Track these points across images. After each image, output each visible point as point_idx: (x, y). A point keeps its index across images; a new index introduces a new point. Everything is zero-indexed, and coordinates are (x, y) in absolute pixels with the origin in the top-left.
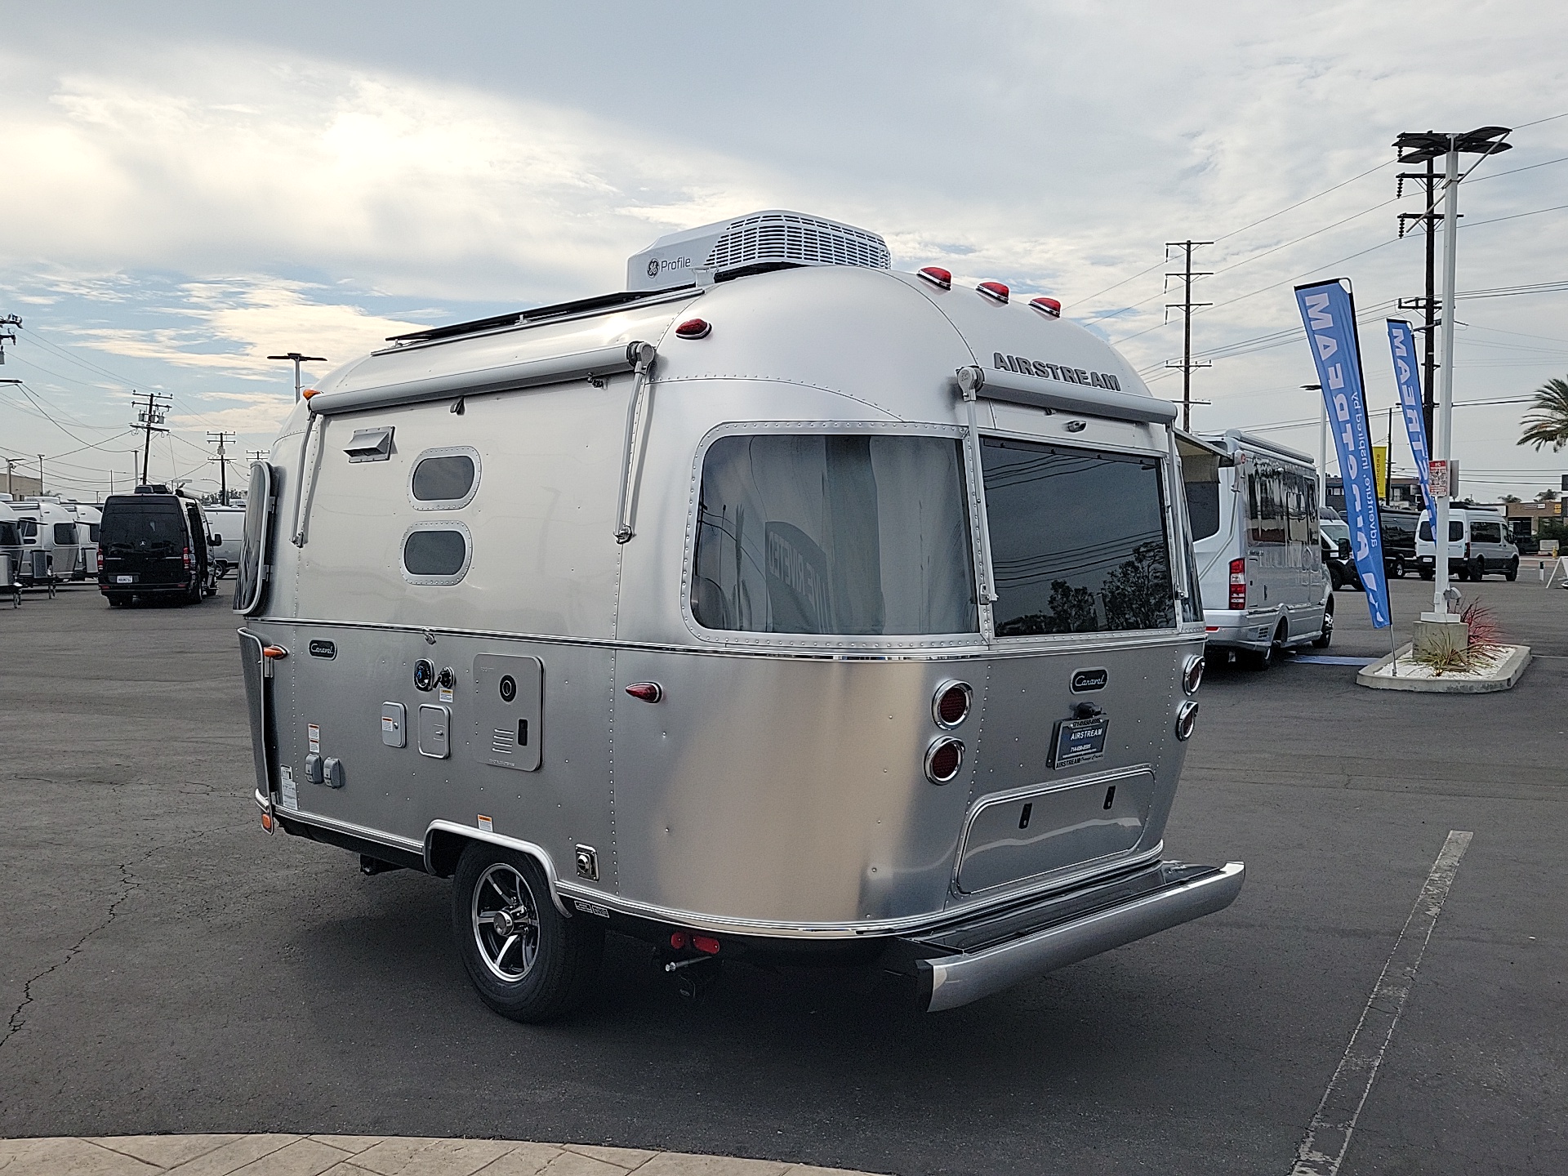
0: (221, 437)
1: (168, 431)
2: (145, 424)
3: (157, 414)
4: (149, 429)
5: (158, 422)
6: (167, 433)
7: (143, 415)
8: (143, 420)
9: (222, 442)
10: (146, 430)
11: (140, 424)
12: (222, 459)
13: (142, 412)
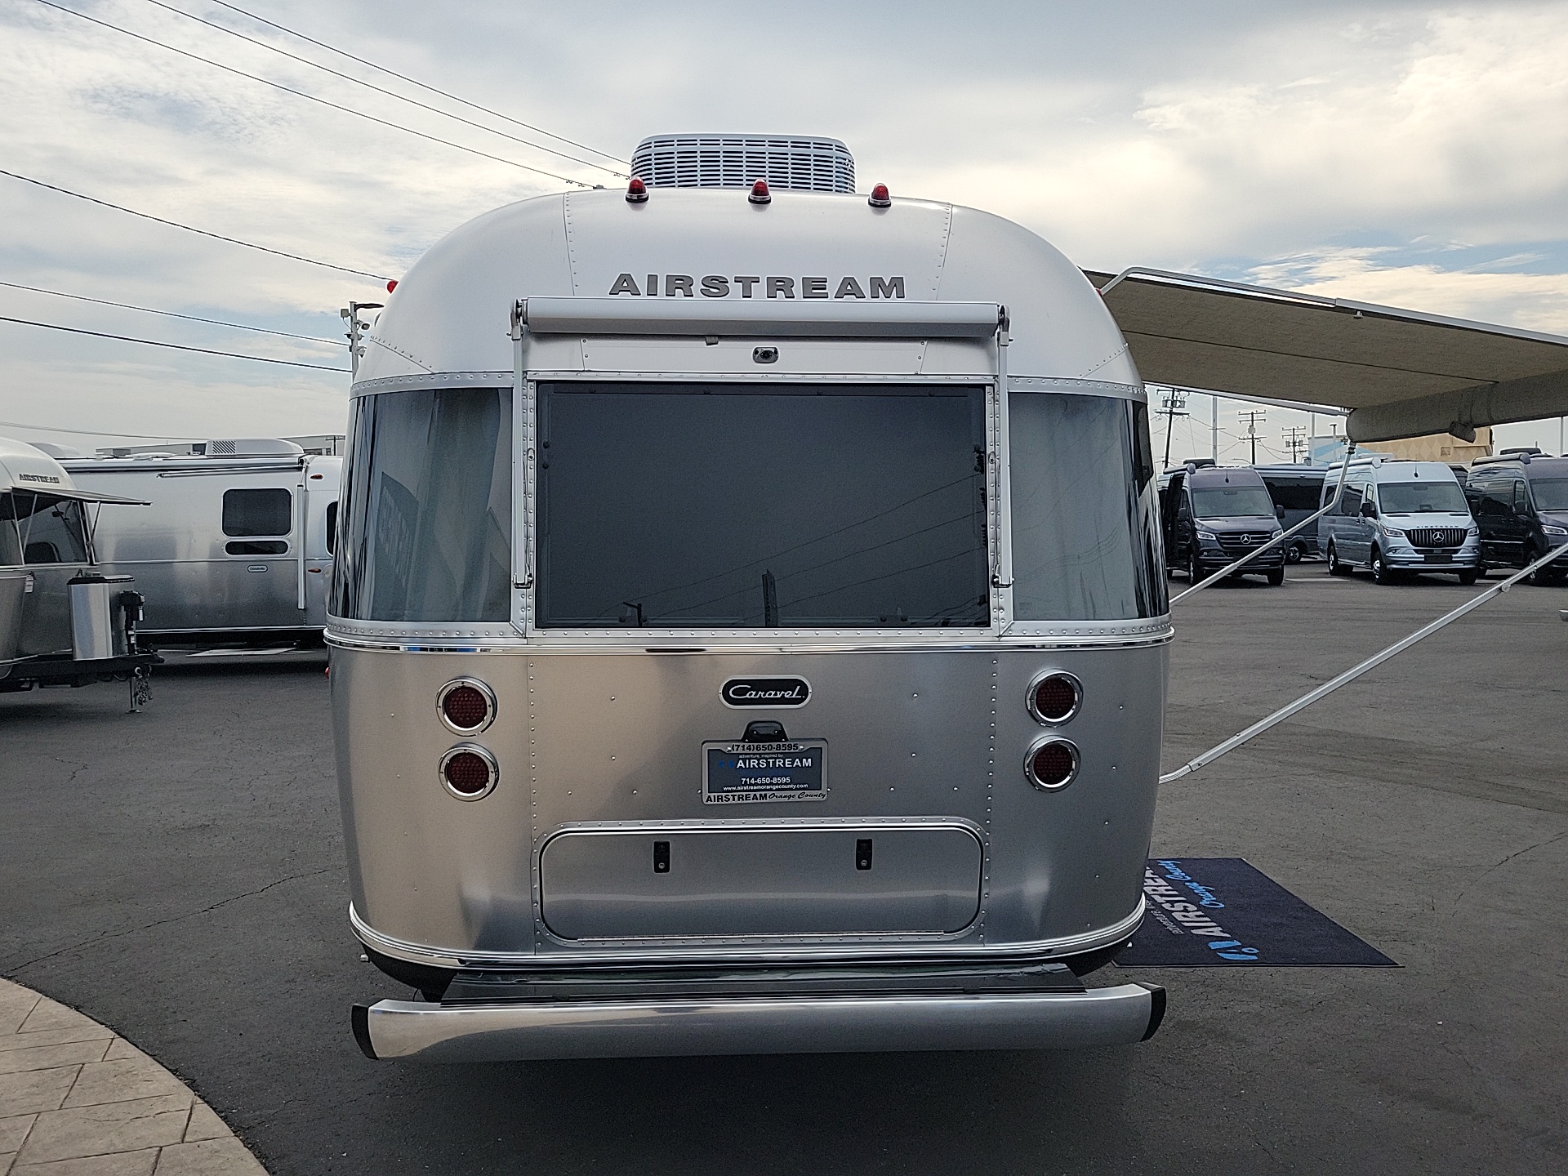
0: (1253, 417)
1: (1188, 414)
2: (1168, 410)
3: (1179, 399)
4: (1171, 413)
5: (1180, 406)
6: (1187, 416)
7: (1167, 401)
8: (1166, 406)
9: (1253, 421)
10: (1169, 415)
11: (1164, 409)
12: (1253, 438)
13: (1166, 399)
